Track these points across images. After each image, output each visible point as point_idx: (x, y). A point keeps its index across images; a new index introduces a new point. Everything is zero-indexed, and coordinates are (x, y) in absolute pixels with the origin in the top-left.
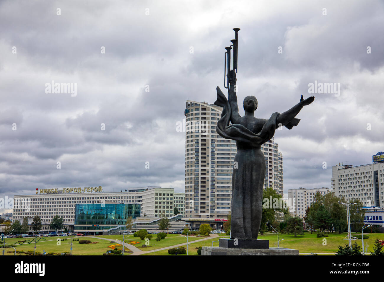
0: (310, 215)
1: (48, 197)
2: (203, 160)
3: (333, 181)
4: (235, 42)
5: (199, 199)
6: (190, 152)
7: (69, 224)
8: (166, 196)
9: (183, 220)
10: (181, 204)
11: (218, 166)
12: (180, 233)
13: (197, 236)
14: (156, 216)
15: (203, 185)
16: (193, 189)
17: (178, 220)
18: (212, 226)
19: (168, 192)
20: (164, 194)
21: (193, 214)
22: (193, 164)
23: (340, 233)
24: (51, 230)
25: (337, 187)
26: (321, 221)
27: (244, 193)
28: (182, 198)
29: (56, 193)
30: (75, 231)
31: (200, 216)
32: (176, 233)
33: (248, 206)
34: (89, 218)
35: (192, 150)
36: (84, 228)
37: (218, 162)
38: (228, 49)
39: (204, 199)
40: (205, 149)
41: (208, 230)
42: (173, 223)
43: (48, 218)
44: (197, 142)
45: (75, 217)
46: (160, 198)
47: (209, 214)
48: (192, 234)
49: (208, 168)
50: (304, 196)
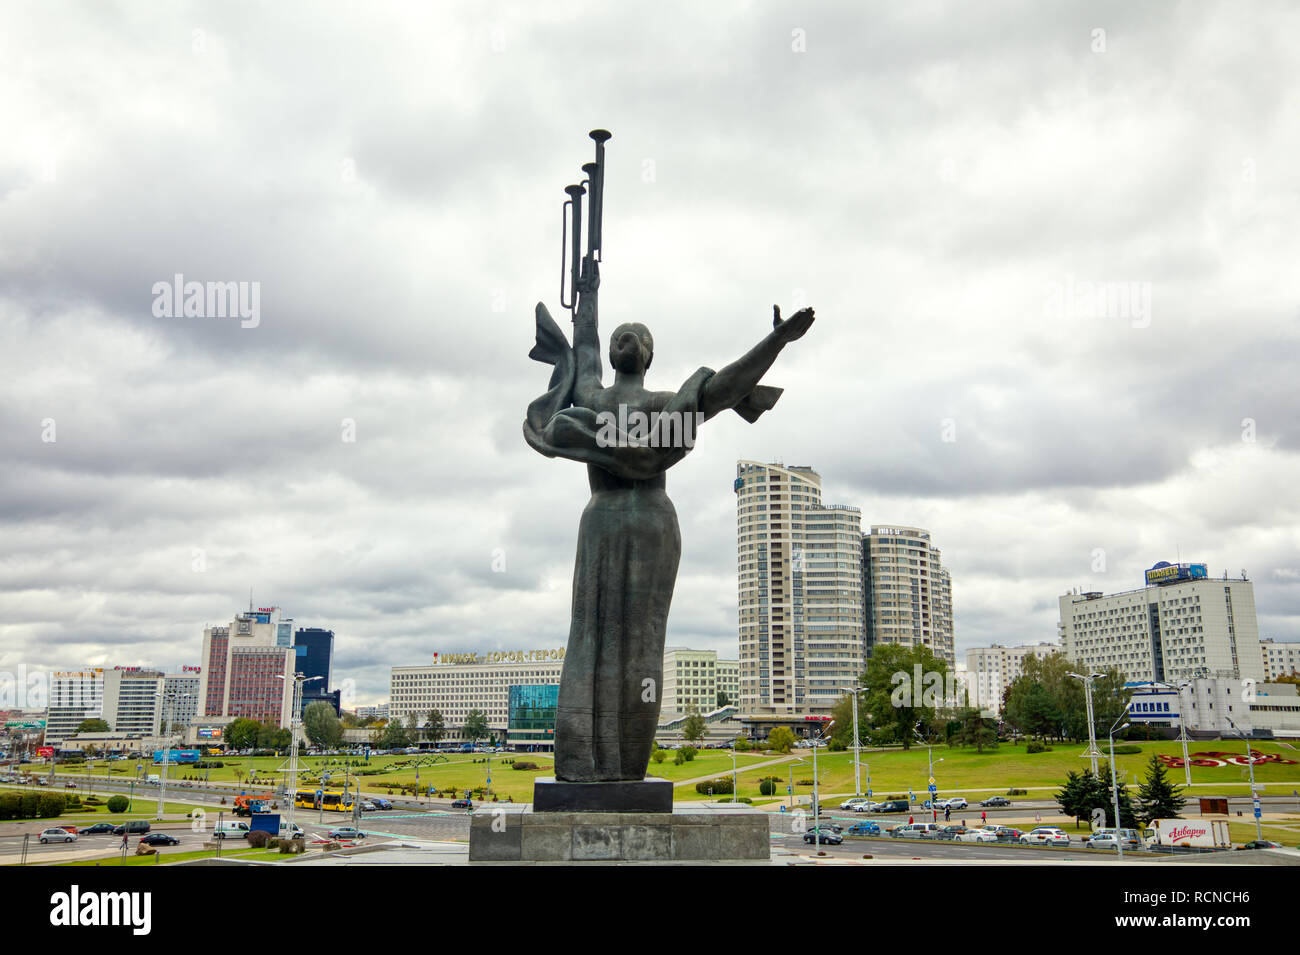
0: (1011, 705)
1: (457, 671)
2: (777, 587)
3: (1063, 628)
4: (595, 170)
5: (771, 673)
6: (748, 571)
7: (500, 728)
8: (699, 668)
9: (738, 720)
10: (733, 683)
11: (809, 601)
12: (729, 747)
13: (764, 754)
14: (680, 709)
15: (778, 641)
16: (756, 650)
17: (726, 718)
18: (800, 730)
19: (704, 659)
20: (696, 664)
21: (757, 705)
22: (756, 597)
23: (1078, 742)
24: (464, 741)
25: (1071, 640)
26: (1036, 716)
27: (599, 631)
28: (736, 672)
29: (474, 663)
30: (509, 742)
31: (773, 710)
32: (721, 748)
33: (611, 671)
34: (537, 715)
35: (751, 566)
36: (529, 736)
37: (809, 592)
38: (575, 191)
39: (781, 673)
40: (779, 564)
41: (788, 739)
42: (714, 727)
43: (459, 716)
44: (763, 549)
45: (509, 712)
46: (687, 673)
47: (793, 705)
48: (753, 749)
49: (788, 605)
50: (1001, 664)
